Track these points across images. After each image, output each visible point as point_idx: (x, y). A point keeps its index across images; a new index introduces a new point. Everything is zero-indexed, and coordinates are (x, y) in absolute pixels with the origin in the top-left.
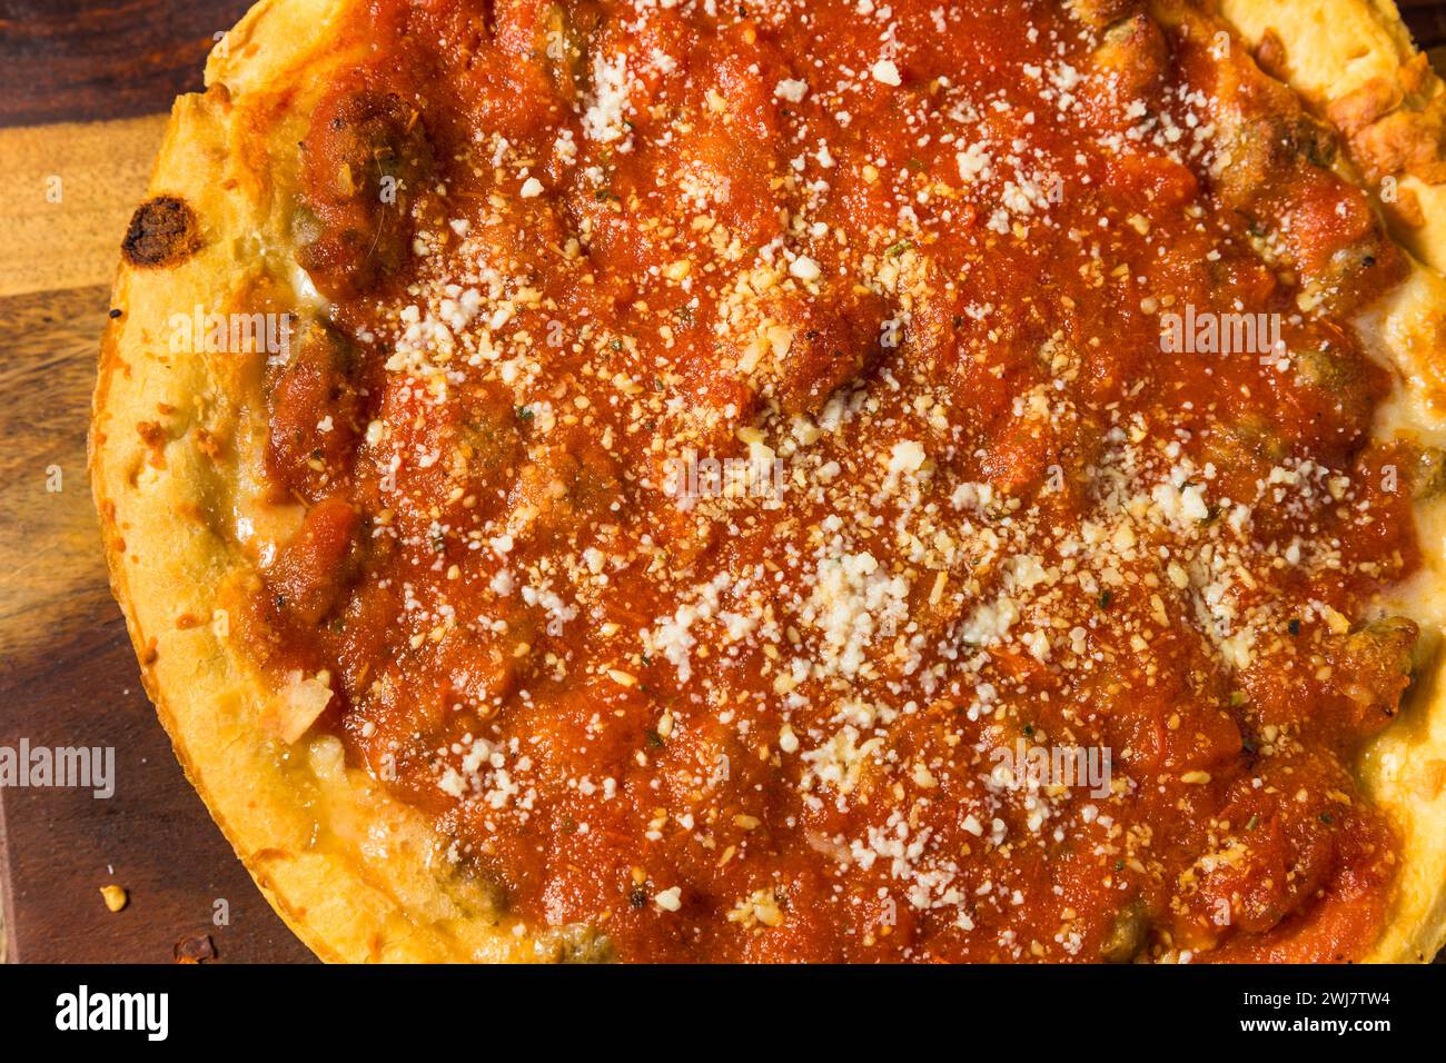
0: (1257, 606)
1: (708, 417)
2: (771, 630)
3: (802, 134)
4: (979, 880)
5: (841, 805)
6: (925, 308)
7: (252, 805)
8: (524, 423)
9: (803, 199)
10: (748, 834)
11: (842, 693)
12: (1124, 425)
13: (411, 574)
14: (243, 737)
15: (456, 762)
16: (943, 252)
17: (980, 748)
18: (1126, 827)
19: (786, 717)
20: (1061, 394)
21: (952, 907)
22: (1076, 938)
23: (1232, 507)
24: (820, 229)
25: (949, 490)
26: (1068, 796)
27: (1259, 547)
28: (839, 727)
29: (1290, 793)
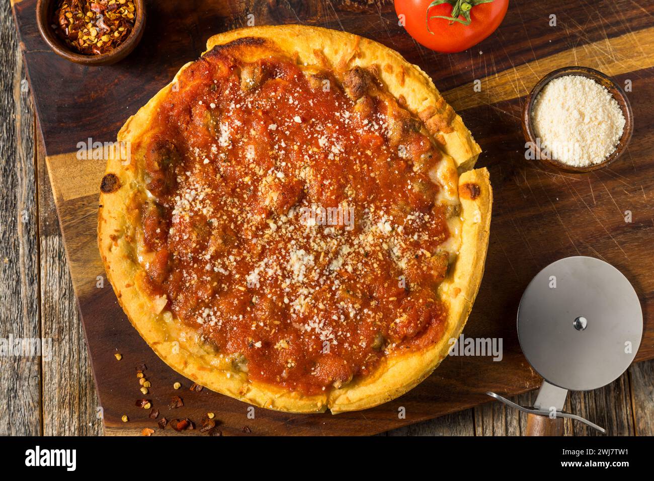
0: (407, 252)
1: (258, 218)
2: (279, 272)
3: (277, 139)
4: (338, 331)
5: (301, 316)
6: (313, 182)
7: (150, 331)
8: (210, 224)
9: (278, 156)
10: (278, 325)
11: (299, 286)
12: (369, 207)
13: (185, 267)
14: (146, 314)
15: (201, 315)
16: (317, 167)
17: (336, 297)
18: (376, 313)
19: (285, 294)
20: (351, 201)
21: (332, 339)
22: (364, 344)
23: (398, 227)
24: (284, 164)
25: (323, 230)
26: (360, 307)
27: (406, 236)
28: (299, 295)
29: (418, 300)
